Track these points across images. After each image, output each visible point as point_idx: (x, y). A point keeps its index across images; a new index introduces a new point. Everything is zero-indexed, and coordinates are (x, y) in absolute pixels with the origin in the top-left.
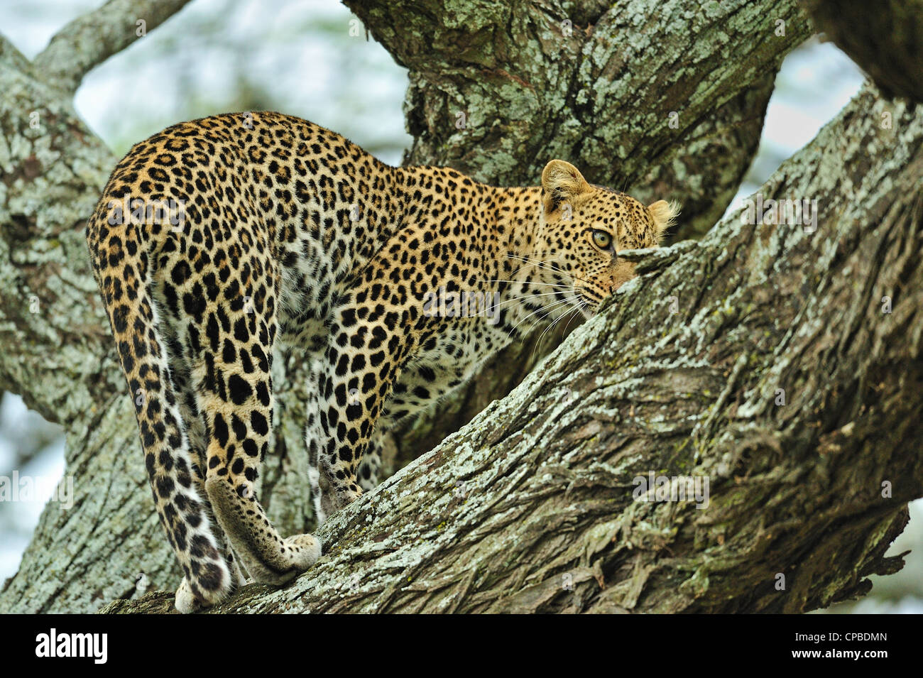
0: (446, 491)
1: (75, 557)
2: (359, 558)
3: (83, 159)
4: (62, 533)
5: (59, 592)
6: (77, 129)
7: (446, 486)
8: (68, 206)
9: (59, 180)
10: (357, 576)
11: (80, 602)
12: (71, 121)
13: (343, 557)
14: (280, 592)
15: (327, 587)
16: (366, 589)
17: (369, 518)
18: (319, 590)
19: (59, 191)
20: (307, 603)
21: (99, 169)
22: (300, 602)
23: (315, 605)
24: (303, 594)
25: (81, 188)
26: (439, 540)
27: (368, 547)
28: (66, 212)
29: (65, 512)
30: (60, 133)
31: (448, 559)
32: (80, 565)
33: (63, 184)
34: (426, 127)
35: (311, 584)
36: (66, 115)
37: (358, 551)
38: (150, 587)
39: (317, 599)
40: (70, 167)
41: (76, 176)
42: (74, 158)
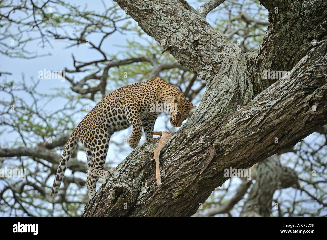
0: (279, 90)
1: (209, 105)
2: (263, 104)
3: (207, 29)
4: (206, 101)
5: (206, 112)
6: (206, 24)
7: (279, 89)
8: (205, 39)
9: (203, 34)
10: (263, 107)
11: (210, 114)
12: (205, 22)
13: (259, 104)
14: (248, 111)
15: (257, 109)
16: (264, 109)
17: (264, 96)
18: (255, 110)
19: (203, 36)
20: (253, 112)
21: (210, 31)
22: (251, 112)
23: (254, 113)
24: (252, 111)
25: (207, 35)
26: (278, 99)
27: (264, 101)
28: (205, 40)
29: (207, 97)
30: (203, 24)
31: (279, 103)
32: (210, 107)
33: (204, 34)
34: (272, 21)
35: (254, 109)
36: (204, 21)
37: (262, 102)
38: (223, 110)
39: (255, 112)
40: (205, 31)
41: (206, 32)
42: (206, 29)
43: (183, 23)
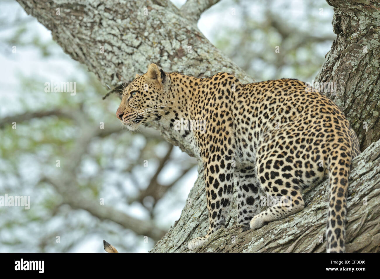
0: (355, 180)
1: (203, 211)
2: (319, 209)
3: (201, 48)
4: (198, 202)
5: (197, 226)
6: (199, 36)
7: (354, 178)
8: (196, 68)
9: (192, 57)
10: (320, 216)
11: (206, 230)
12: (196, 33)
13: (313, 209)
14: (287, 224)
15: (306, 221)
16: (322, 221)
17: (323, 192)
18: (303, 222)
19: (192, 62)
20: (298, 228)
21: (208, 52)
22: (296, 228)
23: (301, 228)
24: (297, 224)
25: (201, 60)
26: (352, 200)
27: (322, 204)
28: (195, 70)
29: (199, 193)
30: (192, 38)
31: (356, 208)
32: (205, 215)
33: (194, 59)
34: (342, 31)
35: (300, 220)
36: (194, 30)
37: (319, 206)
38: (234, 223)
39: (302, 226)
40: (196, 52)
41: (199, 55)
42: (198, 48)
43: (150, 34)
